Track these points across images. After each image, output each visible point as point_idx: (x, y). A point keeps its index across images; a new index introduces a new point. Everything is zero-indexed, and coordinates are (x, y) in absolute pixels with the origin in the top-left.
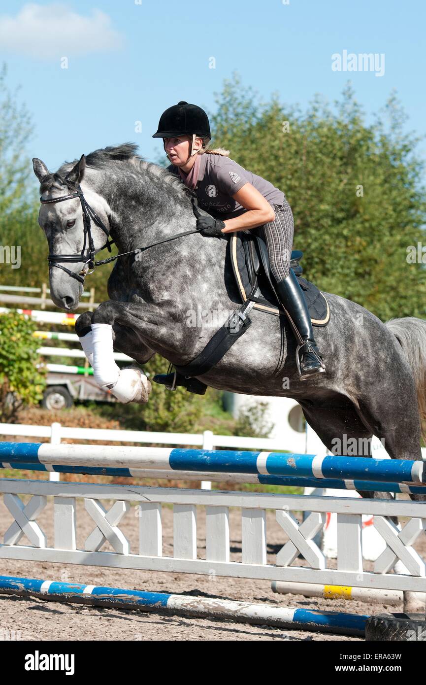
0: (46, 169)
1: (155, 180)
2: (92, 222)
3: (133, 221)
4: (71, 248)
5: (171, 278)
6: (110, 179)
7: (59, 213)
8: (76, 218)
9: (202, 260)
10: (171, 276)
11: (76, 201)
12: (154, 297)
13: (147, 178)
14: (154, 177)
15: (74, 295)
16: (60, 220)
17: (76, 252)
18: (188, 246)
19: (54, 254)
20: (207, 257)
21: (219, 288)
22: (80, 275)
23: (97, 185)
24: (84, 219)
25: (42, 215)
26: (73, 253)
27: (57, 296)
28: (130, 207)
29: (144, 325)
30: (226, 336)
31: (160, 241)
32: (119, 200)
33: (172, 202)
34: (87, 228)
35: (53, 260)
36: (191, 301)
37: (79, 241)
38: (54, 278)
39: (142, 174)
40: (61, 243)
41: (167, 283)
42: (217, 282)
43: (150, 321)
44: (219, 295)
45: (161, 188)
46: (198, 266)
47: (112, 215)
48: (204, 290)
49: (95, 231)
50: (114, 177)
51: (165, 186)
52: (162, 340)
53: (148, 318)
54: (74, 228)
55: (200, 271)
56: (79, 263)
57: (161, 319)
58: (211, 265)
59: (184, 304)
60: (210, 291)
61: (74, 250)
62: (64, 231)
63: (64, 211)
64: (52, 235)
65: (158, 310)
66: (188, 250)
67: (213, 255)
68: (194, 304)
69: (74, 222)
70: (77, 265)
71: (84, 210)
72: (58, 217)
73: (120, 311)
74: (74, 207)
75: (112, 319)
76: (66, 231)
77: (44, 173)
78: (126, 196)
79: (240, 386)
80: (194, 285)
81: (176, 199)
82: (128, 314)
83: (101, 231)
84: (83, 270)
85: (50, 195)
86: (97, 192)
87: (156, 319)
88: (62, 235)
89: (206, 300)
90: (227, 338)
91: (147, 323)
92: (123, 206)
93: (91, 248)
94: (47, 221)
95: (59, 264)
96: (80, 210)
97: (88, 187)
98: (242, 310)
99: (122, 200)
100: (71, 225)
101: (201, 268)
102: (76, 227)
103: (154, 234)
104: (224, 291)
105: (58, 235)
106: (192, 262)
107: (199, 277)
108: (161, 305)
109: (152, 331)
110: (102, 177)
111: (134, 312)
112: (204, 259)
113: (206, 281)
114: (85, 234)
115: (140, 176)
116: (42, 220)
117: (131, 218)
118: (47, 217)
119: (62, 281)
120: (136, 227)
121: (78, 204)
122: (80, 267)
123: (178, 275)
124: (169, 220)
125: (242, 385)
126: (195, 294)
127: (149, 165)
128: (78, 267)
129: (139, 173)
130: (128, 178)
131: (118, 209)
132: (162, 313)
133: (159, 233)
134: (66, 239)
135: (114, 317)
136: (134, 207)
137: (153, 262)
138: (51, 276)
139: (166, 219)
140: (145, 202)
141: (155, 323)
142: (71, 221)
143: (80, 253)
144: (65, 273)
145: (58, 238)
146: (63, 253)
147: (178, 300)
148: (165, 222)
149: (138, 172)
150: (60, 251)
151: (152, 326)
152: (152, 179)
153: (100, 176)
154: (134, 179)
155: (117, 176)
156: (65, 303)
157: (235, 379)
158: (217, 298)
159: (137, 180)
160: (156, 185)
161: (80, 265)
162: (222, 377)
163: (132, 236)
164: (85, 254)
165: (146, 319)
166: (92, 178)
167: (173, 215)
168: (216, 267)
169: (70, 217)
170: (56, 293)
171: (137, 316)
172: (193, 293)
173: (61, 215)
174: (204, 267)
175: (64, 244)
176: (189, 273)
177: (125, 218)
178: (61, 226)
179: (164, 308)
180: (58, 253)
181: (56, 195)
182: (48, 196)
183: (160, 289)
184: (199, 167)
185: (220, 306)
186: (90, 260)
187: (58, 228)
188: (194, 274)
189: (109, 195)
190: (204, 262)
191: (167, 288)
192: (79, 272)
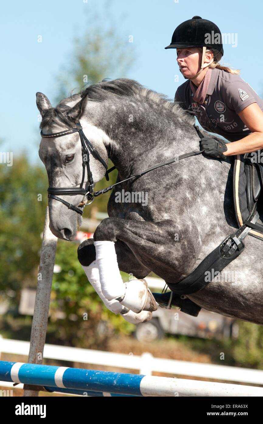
0: (48, 103)
1: (155, 106)
2: (91, 156)
3: (133, 146)
4: (70, 181)
5: (172, 200)
6: (109, 110)
7: (58, 147)
8: (74, 153)
9: (202, 183)
10: (171, 198)
11: (75, 136)
12: (154, 217)
13: (146, 105)
14: (153, 104)
15: (72, 227)
16: (59, 155)
17: (75, 184)
18: (189, 170)
19: (54, 187)
20: (207, 181)
21: (218, 211)
22: (79, 206)
23: (96, 118)
25: (42, 148)
26: (72, 186)
27: (56, 228)
28: (129, 134)
29: (143, 242)
30: (218, 258)
31: (161, 164)
32: (118, 128)
33: (173, 127)
34: (86, 164)
35: (53, 192)
36: (190, 223)
37: (78, 175)
38: (53, 210)
39: (141, 102)
40: (61, 176)
41: (166, 205)
42: (216, 206)
43: (149, 239)
44: (217, 218)
45: (161, 113)
46: (197, 189)
47: (111, 144)
48: (203, 213)
49: (94, 164)
50: (113, 107)
51: (165, 111)
52: (159, 258)
53: (147, 236)
54: (73, 163)
55: (200, 195)
56: (78, 195)
57: (160, 238)
58: (210, 189)
59: (184, 225)
60: (209, 214)
61: (72, 183)
62: (63, 165)
63: (64, 147)
64: (51, 169)
65: (156, 229)
66: (189, 173)
67: (213, 179)
68: (193, 227)
69: (73, 156)
70: (76, 198)
71: (83, 145)
72: (57, 151)
73: (121, 228)
74: (74, 142)
75: (113, 236)
76: (65, 165)
77: (46, 106)
78: (125, 124)
79: (227, 309)
80: (193, 208)
81: (176, 124)
82: (128, 231)
83: (100, 164)
84: (82, 202)
85: (50, 130)
86: (96, 125)
87: (155, 237)
88: (61, 169)
89: (205, 222)
90: (219, 260)
91: (145, 240)
92: (122, 133)
93: (90, 181)
94: (47, 154)
95: (58, 196)
96: (79, 145)
97: (87, 121)
98: (238, 234)
99: (121, 129)
100: (70, 159)
101: (201, 191)
102: (75, 161)
103: (155, 158)
104: (222, 215)
105: (58, 169)
106: (192, 185)
107: (199, 200)
108: (160, 224)
109: (151, 248)
110: (101, 109)
111: (134, 230)
112: (204, 183)
113: (206, 205)
114: (84, 168)
115: (139, 103)
116: (42, 152)
117: (131, 144)
118: (47, 151)
119: (61, 213)
120: (136, 152)
121: (77, 139)
122: (79, 200)
123: (179, 197)
124: (170, 144)
125: (229, 308)
126: (194, 216)
127: (148, 92)
128: (76, 200)
129: (139, 101)
130: (127, 107)
131: (117, 137)
132: (161, 232)
133: (160, 157)
134: (65, 173)
135: (115, 234)
136: (134, 133)
137: (154, 185)
138: (51, 208)
139: (167, 142)
140: (144, 129)
141: (154, 242)
142: (70, 156)
143: (79, 186)
144: (64, 206)
145: (58, 172)
146: (62, 186)
147: (178, 221)
148: (166, 146)
149: (137, 100)
150: (60, 184)
151: (151, 244)
152: (151, 106)
153: (99, 109)
154: (133, 107)
155: (116, 106)
156: (64, 235)
157: (222, 302)
158: (215, 222)
159: (136, 108)
160: (155, 110)
161: (79, 197)
162: (210, 298)
163: (132, 160)
164: (84, 187)
165: (145, 237)
166: (91, 112)
167: (174, 139)
168: (216, 192)
169: (69, 152)
170: (55, 225)
171: (136, 234)
172: (192, 215)
173: (60, 150)
174: (204, 190)
175: (64, 177)
176: (188, 195)
177: (124, 145)
178: (60, 160)
179: (163, 227)
180: (57, 186)
181: (56, 131)
182: (48, 130)
183: (159, 210)
184: (209, 81)
185: (218, 230)
186: (89, 192)
187: (57, 161)
188: (194, 197)
189: (108, 126)
190: (203, 186)
191: (168, 210)
192: (78, 204)
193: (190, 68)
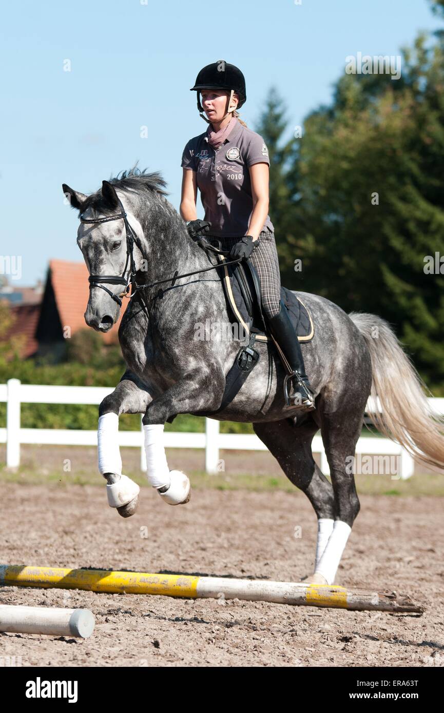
2: (134, 245)
4: (114, 269)
6: (145, 205)
7: (105, 233)
8: (120, 240)
11: (120, 222)
16: (106, 240)
17: (118, 273)
19: (98, 274)
22: (120, 297)
23: (136, 208)
24: (127, 241)
26: (115, 275)
32: (152, 228)
34: (130, 251)
35: (96, 280)
36: (213, 360)
37: (122, 263)
40: (106, 263)
49: (136, 253)
50: (148, 203)
56: (119, 285)
61: (116, 271)
62: (109, 252)
63: (112, 233)
64: (96, 256)
68: (216, 363)
69: (119, 243)
70: (118, 288)
71: (128, 233)
72: (105, 237)
74: (119, 229)
76: (112, 252)
78: (157, 225)
87: (195, 394)
88: (107, 256)
90: (241, 376)
92: (154, 237)
93: (133, 270)
94: (90, 241)
95: (102, 284)
96: (124, 232)
97: (129, 210)
100: (117, 246)
102: (120, 249)
105: (103, 256)
110: (139, 201)
111: (178, 399)
114: (128, 256)
121: (123, 226)
122: (120, 290)
128: (118, 290)
130: (158, 207)
131: (149, 238)
134: (111, 260)
143: (121, 276)
145: (103, 259)
146: (106, 274)
150: (104, 272)
154: (162, 209)
159: (164, 211)
161: (120, 287)
164: (126, 276)
166: (132, 201)
169: (116, 239)
173: (108, 236)
175: (108, 265)
178: (107, 247)
180: (101, 274)
187: (103, 248)
192: (119, 293)
193: (217, 111)
